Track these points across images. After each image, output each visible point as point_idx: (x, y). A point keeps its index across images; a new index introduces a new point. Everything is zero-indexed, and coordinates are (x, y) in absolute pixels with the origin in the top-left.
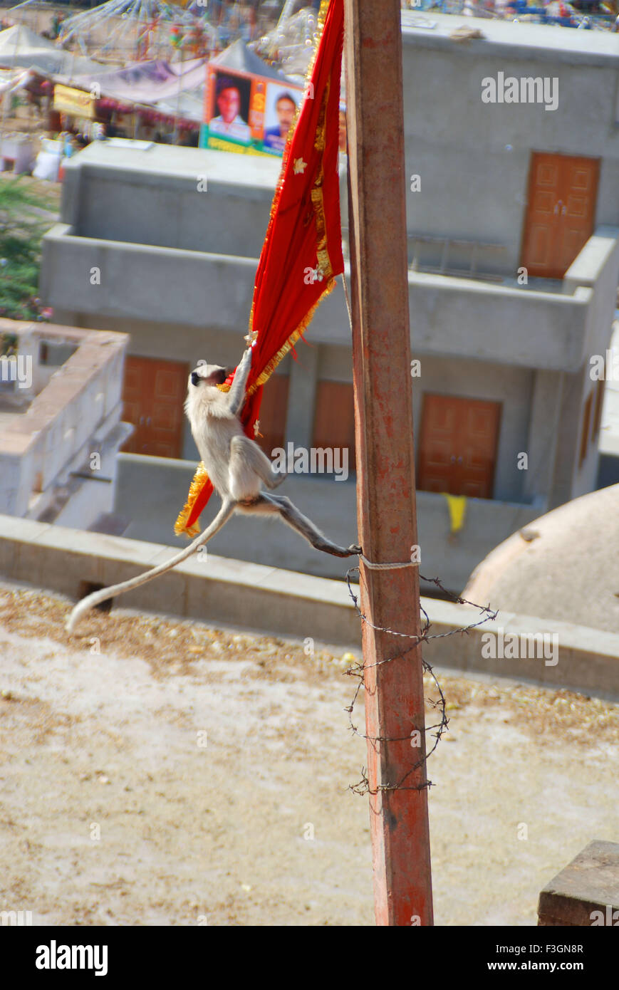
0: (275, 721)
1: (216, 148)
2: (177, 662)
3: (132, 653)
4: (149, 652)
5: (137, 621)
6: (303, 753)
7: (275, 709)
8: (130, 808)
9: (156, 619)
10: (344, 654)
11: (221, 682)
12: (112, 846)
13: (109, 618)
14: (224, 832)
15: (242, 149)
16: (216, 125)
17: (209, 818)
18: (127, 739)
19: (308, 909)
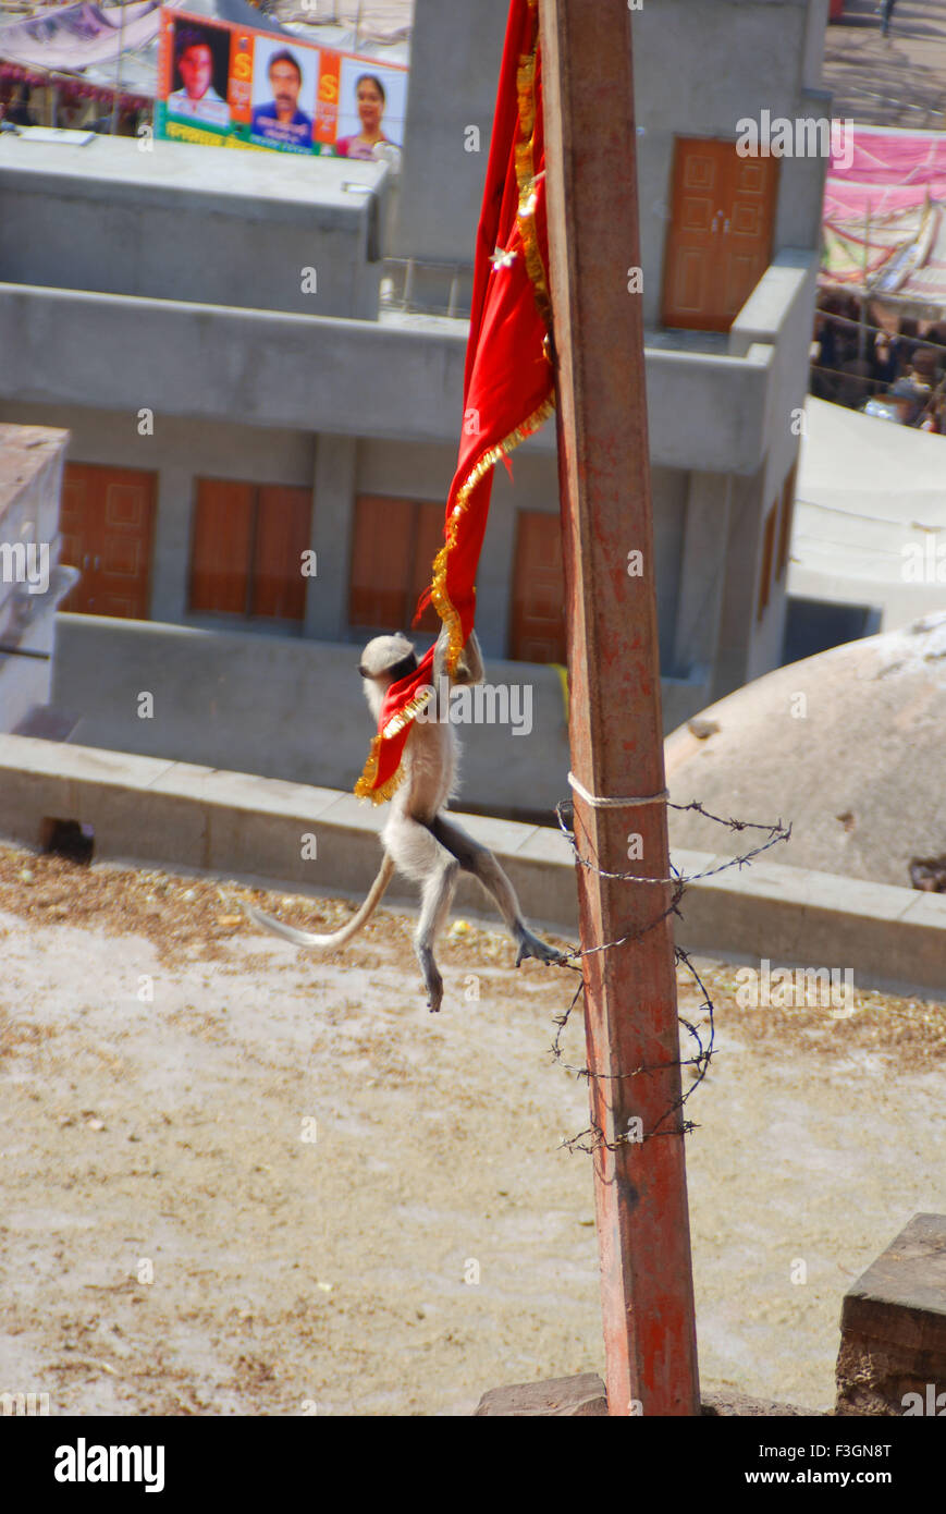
0: (353, 1028)
1: (179, 139)
2: (198, 939)
3: (128, 929)
4: (153, 926)
5: (132, 878)
6: (399, 1077)
7: (353, 1009)
8: (139, 1167)
9: (163, 874)
10: (453, 922)
11: (267, 969)
12: (114, 1227)
13: (89, 874)
14: (286, 1201)
15: (218, 138)
16: (177, 102)
17: (260, 1180)
18: (128, 1061)
19: (421, 1317)
